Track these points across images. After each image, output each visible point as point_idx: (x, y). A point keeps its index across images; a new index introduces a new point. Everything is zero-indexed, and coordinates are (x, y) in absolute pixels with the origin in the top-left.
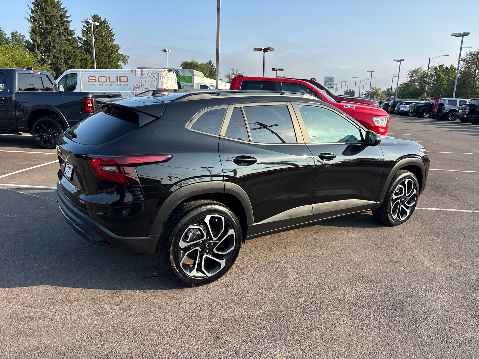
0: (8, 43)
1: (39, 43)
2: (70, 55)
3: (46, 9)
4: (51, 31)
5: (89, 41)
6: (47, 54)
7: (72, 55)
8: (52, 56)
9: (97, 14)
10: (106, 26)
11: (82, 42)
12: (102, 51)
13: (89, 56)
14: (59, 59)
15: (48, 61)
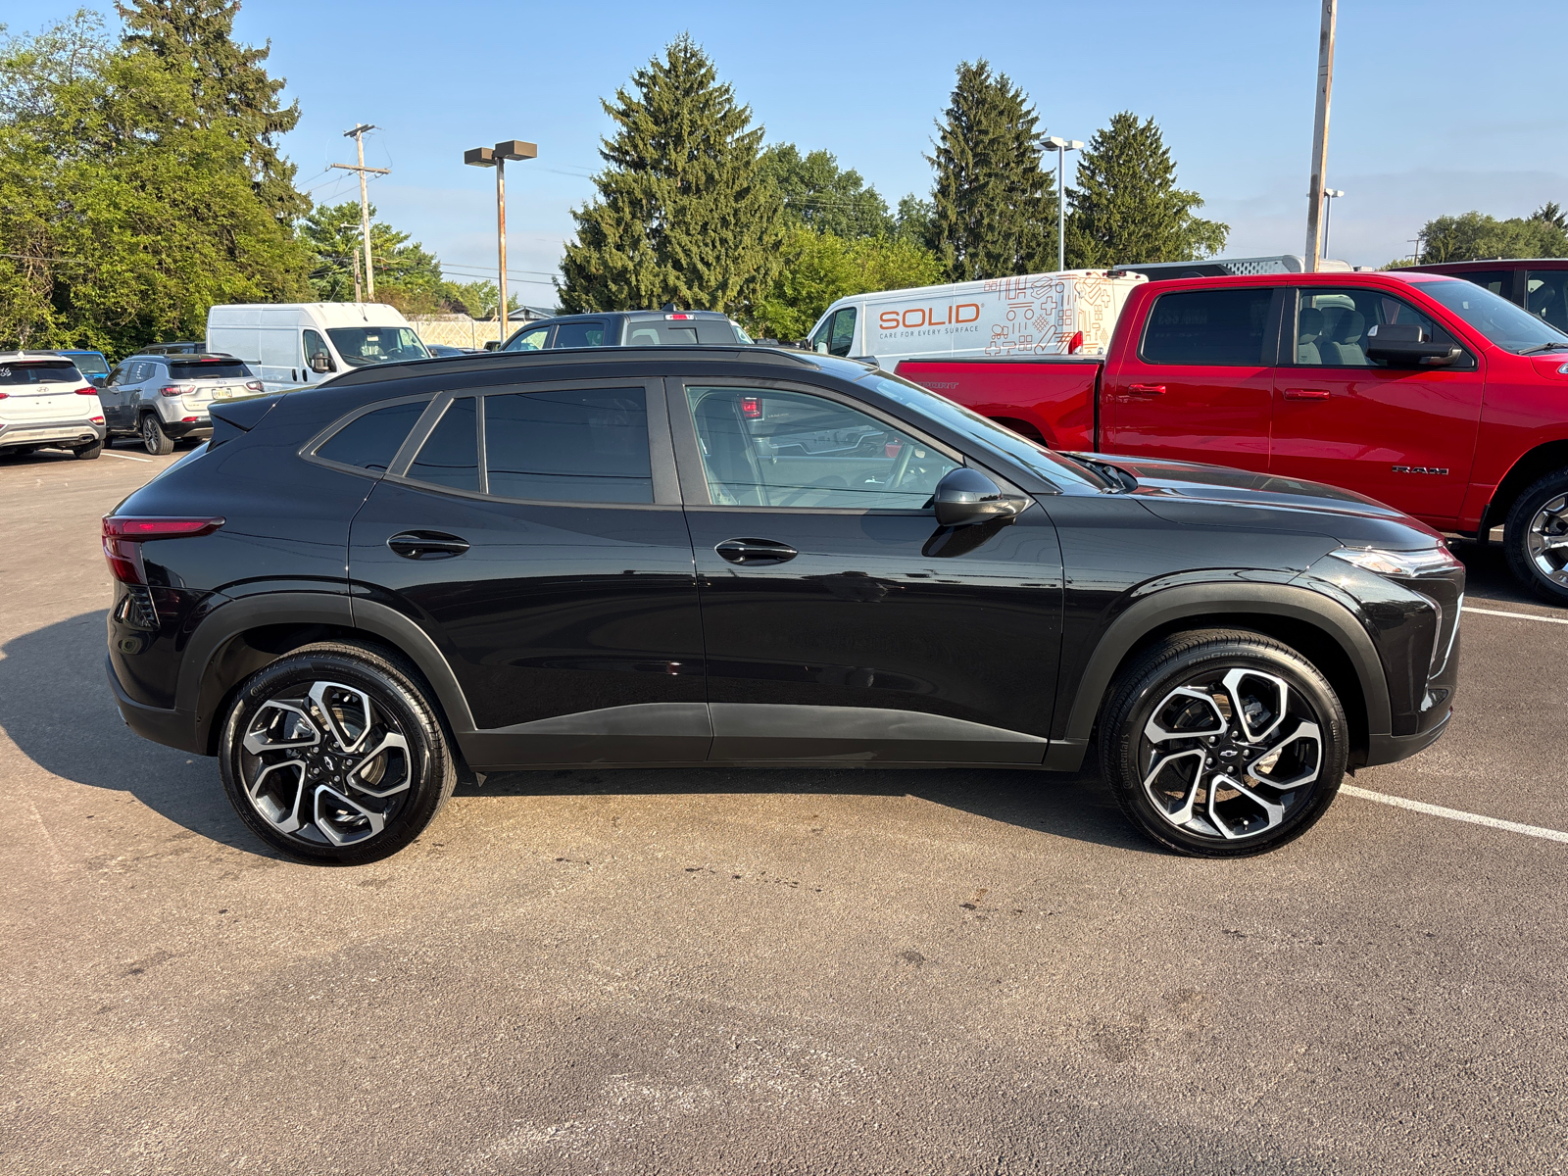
0: (890, 229)
1: (954, 220)
2: (1034, 244)
3: (980, 122)
4: (987, 183)
5: (1094, 196)
6: (971, 250)
7: (1039, 245)
8: (982, 254)
9: (1126, 113)
10: (1151, 144)
11: (1076, 203)
12: (1130, 220)
13: (1089, 243)
14: (1002, 260)
15: (971, 269)
